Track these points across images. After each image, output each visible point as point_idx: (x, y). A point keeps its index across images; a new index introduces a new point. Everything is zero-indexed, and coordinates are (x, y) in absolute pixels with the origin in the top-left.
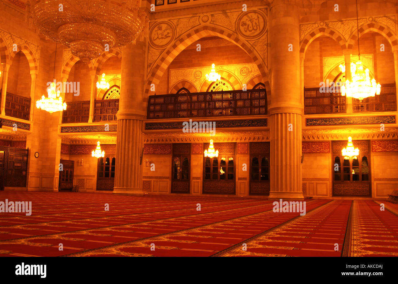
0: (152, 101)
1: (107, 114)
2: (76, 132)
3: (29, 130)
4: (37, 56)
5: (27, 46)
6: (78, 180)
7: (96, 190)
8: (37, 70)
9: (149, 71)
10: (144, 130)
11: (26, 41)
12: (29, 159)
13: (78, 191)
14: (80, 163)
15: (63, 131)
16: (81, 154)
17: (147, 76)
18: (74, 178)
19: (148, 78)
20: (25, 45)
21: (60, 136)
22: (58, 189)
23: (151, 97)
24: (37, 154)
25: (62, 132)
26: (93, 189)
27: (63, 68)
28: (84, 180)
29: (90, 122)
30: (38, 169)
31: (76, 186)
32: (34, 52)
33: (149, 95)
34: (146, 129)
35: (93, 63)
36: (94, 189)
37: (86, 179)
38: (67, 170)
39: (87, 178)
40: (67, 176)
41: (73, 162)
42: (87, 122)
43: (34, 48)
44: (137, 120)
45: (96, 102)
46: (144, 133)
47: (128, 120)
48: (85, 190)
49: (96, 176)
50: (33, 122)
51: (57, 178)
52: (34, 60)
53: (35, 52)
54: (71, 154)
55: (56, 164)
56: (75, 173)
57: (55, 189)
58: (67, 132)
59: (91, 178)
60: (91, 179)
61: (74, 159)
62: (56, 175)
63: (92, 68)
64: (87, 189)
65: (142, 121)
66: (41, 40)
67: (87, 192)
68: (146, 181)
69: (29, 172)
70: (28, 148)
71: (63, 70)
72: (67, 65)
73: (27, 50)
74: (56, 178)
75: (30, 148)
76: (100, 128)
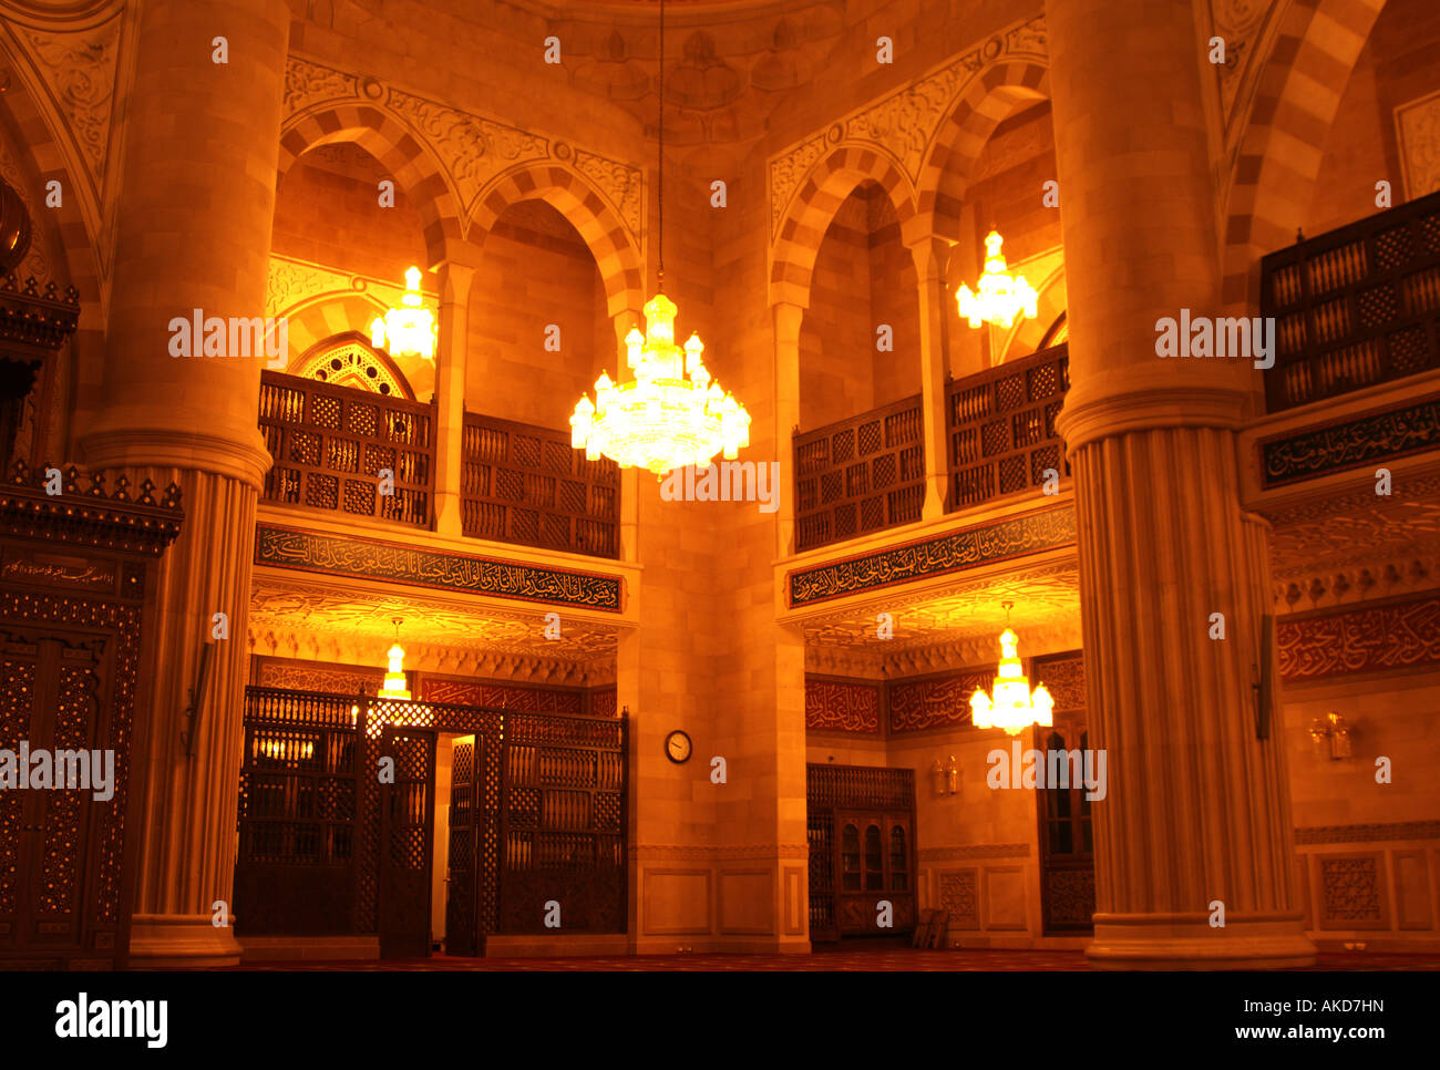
0: (1288, 285)
1: (1021, 450)
2: (865, 588)
3: (616, 607)
4: (634, 215)
5: (567, 167)
6: (942, 876)
7: (1045, 934)
8: (640, 287)
9: (1229, 97)
10: (1255, 494)
11: (557, 146)
12: (631, 772)
13: (944, 940)
14: (940, 779)
15: (802, 596)
16: (942, 725)
17: (1225, 133)
18: (921, 866)
19: (1231, 146)
20: (555, 162)
21: (789, 626)
22: (805, 939)
23: (1275, 264)
24: (678, 740)
25: (795, 603)
26: (1023, 929)
27: (771, 256)
28: (970, 874)
29: (934, 517)
30: (693, 827)
31: (936, 913)
32: (611, 195)
33: (1259, 253)
34: (1269, 482)
35: (914, 173)
36: (1029, 926)
37: (980, 873)
38: (873, 822)
39: (992, 863)
40: (875, 860)
41: (905, 777)
42: (917, 517)
43: (611, 178)
44: (1193, 428)
45: (955, 393)
46: (1262, 515)
47: (1128, 441)
48: (982, 934)
49: (1035, 848)
50: (642, 567)
51: (797, 871)
52: (618, 239)
53: (617, 197)
54: (892, 731)
55: (780, 792)
56: (923, 842)
57: (783, 939)
58: (819, 597)
59: (1006, 861)
60: (1008, 870)
61: (912, 759)
62: (789, 856)
63: (908, 203)
64: (992, 929)
65: (1236, 432)
66: (646, 134)
67: (995, 944)
68: (1341, 861)
69: (636, 848)
70: (625, 714)
71: (776, 263)
72: (791, 232)
73: (566, 187)
74: (788, 871)
75: (633, 711)
76: (991, 540)
